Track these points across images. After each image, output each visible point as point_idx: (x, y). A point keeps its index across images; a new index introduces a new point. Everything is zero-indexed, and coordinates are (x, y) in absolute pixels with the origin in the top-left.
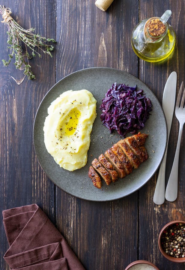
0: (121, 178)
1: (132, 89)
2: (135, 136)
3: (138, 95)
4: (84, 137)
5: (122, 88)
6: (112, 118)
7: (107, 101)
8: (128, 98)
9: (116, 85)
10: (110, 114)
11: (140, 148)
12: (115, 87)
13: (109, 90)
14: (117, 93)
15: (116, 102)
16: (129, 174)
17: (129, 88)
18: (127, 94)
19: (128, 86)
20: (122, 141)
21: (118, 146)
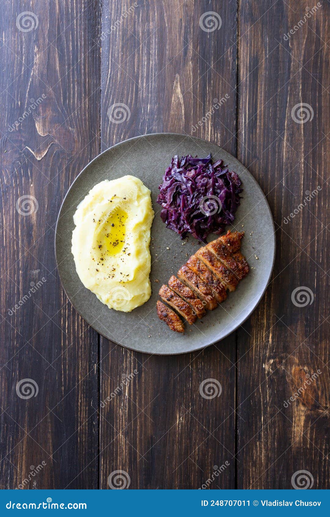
0: (210, 310)
1: (204, 161)
2: (222, 237)
3: (215, 170)
4: (139, 253)
5: (188, 163)
6: (180, 214)
7: (167, 188)
8: (199, 177)
9: (177, 160)
10: (176, 208)
11: (234, 257)
12: (176, 163)
13: (167, 170)
14: (180, 173)
15: (181, 187)
16: (223, 301)
17: (199, 160)
18: (198, 170)
19: (197, 158)
20: (204, 250)
21: (198, 259)
